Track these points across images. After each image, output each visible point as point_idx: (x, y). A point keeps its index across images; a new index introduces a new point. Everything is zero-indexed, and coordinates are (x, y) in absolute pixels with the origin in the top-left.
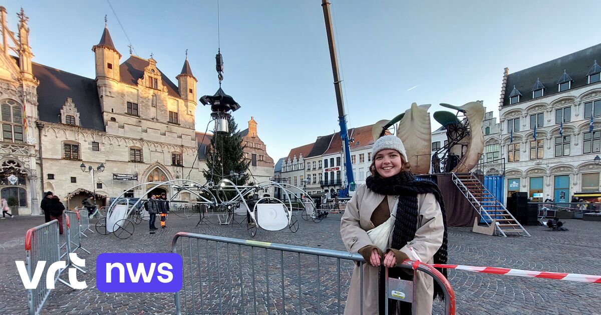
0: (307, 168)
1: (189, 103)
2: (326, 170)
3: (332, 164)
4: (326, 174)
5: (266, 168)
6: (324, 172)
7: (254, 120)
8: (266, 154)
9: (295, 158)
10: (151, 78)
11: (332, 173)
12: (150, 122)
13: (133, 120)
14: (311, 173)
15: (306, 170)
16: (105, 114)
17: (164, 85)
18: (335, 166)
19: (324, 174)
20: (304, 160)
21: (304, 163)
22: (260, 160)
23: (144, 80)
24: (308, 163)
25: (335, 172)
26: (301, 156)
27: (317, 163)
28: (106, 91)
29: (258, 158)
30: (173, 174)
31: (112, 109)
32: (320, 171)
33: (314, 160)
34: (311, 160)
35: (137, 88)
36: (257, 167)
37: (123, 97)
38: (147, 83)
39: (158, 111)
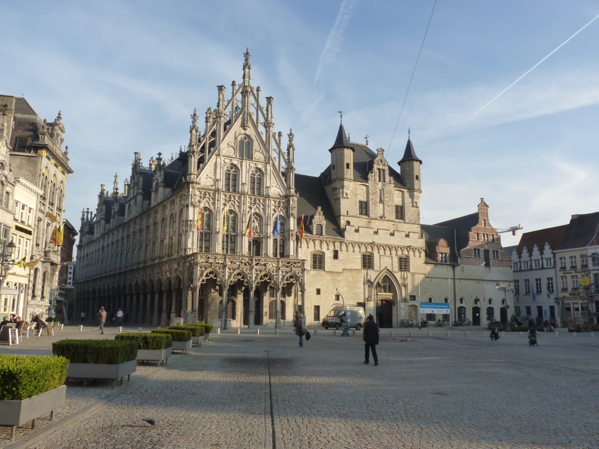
0: (559, 266)
1: (415, 192)
5: (501, 269)
7: (484, 203)
9: (536, 249)
10: (379, 169)
12: (379, 221)
13: (365, 221)
15: (558, 269)
16: (342, 217)
17: (390, 176)
20: (553, 253)
21: (554, 257)
22: (494, 258)
23: (373, 174)
24: (561, 258)
26: (546, 247)
27: (579, 259)
28: (343, 193)
29: (491, 255)
30: (400, 280)
31: (347, 212)
33: (572, 254)
34: (566, 254)
35: (367, 184)
36: (492, 268)
37: (356, 197)
38: (376, 177)
39: (386, 207)
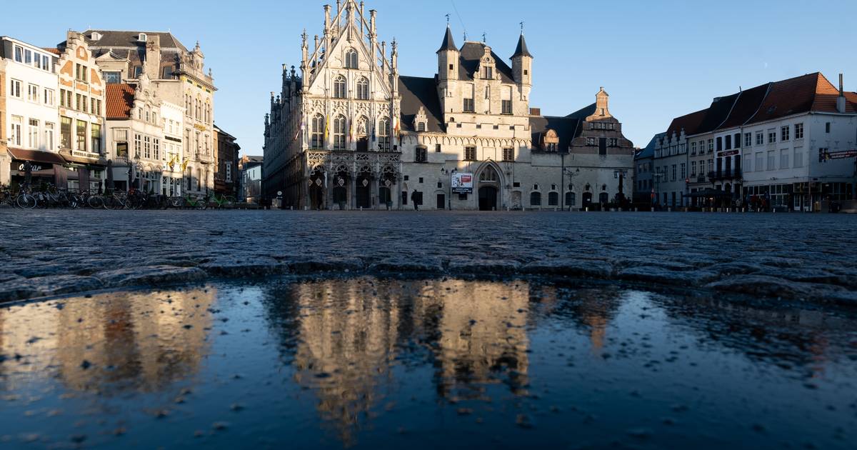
0: (690, 151)
1: (522, 87)
2: (719, 155)
3: (728, 146)
4: (719, 161)
5: (620, 156)
6: (716, 157)
7: (604, 92)
8: (622, 136)
9: (674, 135)
10: (485, 68)
11: (728, 160)
12: (483, 116)
13: (469, 117)
14: (697, 159)
15: (690, 154)
16: (446, 115)
17: (497, 72)
18: (733, 148)
19: (715, 161)
20: (688, 139)
21: (687, 143)
22: (612, 146)
23: (479, 72)
24: (693, 143)
25: (733, 157)
26: (682, 133)
27: (706, 145)
28: (447, 92)
29: (608, 143)
30: (504, 170)
31: (452, 109)
32: (710, 157)
33: (700, 139)
34: (697, 139)
35: (473, 82)
36: (608, 156)
37: (461, 95)
38: (482, 75)
39: (492, 103)
